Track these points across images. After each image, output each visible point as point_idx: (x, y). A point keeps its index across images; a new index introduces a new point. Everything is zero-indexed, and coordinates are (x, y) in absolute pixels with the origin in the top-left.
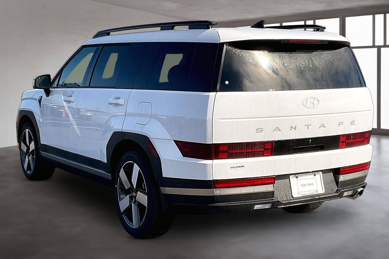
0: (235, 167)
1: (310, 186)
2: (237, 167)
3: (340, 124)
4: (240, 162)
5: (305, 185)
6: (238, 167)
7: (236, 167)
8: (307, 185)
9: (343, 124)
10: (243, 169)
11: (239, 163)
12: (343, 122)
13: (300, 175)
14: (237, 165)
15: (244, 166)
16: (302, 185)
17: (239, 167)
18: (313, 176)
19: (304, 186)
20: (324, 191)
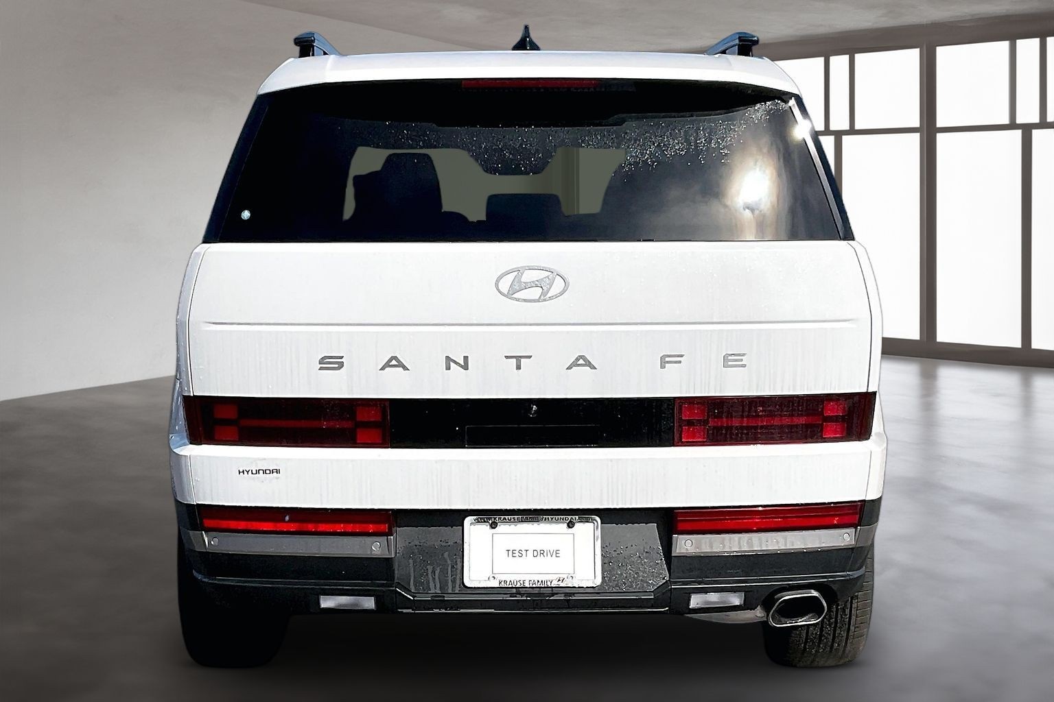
0: (250, 471)
1: (540, 559)
2: (258, 472)
3: (668, 362)
4: (266, 457)
5: (524, 553)
6: (261, 472)
7: (254, 472)
8: (530, 553)
9: (680, 362)
10: (277, 478)
11: (265, 459)
12: (682, 356)
13: (505, 519)
14: (256, 466)
15: (278, 471)
16: (510, 553)
17: (265, 472)
18: (563, 527)
19: (517, 554)
20: (598, 581)
